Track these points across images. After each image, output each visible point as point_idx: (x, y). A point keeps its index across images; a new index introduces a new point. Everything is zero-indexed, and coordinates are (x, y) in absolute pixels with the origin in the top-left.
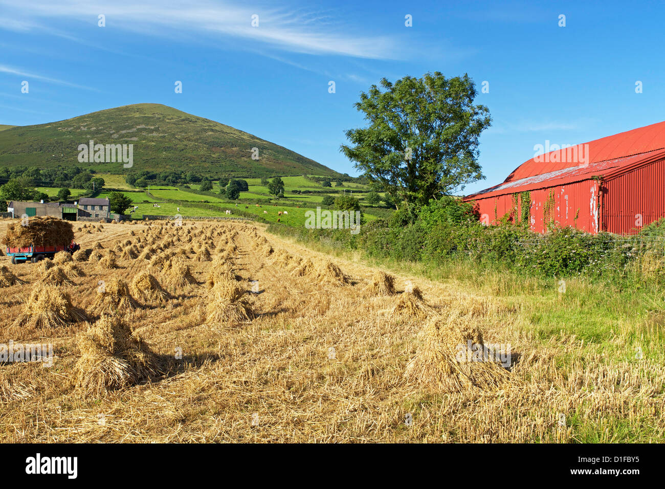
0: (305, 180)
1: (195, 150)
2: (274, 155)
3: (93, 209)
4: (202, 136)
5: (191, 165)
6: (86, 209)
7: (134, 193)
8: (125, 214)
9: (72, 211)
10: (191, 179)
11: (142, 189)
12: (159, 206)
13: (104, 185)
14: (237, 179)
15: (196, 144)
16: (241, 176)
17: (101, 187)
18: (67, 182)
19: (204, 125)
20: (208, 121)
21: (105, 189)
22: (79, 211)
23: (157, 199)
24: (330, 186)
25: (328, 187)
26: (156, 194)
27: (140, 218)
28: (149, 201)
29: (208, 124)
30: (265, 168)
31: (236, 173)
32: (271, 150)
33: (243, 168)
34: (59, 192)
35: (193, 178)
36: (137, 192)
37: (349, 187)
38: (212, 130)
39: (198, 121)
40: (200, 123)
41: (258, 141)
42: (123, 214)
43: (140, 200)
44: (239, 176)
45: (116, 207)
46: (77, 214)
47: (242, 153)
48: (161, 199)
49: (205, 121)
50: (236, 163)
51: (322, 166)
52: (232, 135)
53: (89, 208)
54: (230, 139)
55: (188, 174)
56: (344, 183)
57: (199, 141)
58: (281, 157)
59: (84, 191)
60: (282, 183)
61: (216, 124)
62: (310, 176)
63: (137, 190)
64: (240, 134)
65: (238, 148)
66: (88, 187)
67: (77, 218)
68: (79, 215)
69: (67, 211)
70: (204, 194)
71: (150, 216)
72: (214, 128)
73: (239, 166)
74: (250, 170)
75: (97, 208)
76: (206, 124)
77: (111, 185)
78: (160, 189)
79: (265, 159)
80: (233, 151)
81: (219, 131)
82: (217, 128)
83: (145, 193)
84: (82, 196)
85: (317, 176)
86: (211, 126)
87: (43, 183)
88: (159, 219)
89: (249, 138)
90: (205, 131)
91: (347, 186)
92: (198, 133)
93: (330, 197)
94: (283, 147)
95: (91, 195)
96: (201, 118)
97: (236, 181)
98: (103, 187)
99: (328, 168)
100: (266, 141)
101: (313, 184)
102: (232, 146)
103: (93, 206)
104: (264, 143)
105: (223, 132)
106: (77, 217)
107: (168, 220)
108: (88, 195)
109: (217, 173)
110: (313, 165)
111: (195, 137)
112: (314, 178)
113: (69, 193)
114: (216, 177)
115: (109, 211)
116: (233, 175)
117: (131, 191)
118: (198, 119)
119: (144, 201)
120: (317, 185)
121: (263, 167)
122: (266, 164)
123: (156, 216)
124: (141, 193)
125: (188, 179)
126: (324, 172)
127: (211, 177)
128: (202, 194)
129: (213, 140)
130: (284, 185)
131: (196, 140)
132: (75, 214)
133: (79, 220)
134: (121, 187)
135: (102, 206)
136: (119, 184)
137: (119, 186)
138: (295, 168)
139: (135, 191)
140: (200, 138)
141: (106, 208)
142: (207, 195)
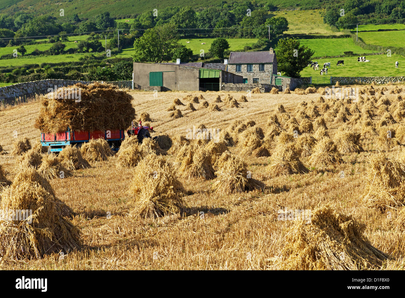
3: (250, 70)
6: (239, 70)
7: (334, 40)
8: (302, 76)
9: (213, 75)
11: (348, 32)
12: (367, 61)
13: (287, 29)
17: (282, 33)
18: (233, 27)
21: (289, 35)
22: (223, 75)
23: (371, 47)
26: (370, 39)
27: (326, 82)
28: (354, 53)
34: (212, 44)
36: (339, 37)
42: (299, 77)
43: (341, 51)
45: (287, 64)
46: (221, 79)
48: (375, 48)
53: (244, 68)
59: (255, 41)
63: (338, 34)
66: (260, 34)
67: (221, 85)
68: (223, 82)
69: (206, 75)
71: (343, 78)
75: (256, 68)
77: (299, 29)
78: (380, 30)
83: (352, 39)
84: (250, 49)
87: (198, 31)
88: (357, 84)
95: (265, 46)
98: (285, 32)
103: (250, 65)
106: (220, 83)
107: (373, 83)
108: (259, 47)
113: (226, 45)
115: (275, 72)
117: (328, 37)
119: (346, 53)
123: (352, 78)
124: (345, 40)
132: (216, 80)
133: (222, 89)
134: (314, 31)
135: (263, 65)
136: (313, 25)
137: (312, 29)
139: (334, 37)
141: (269, 68)
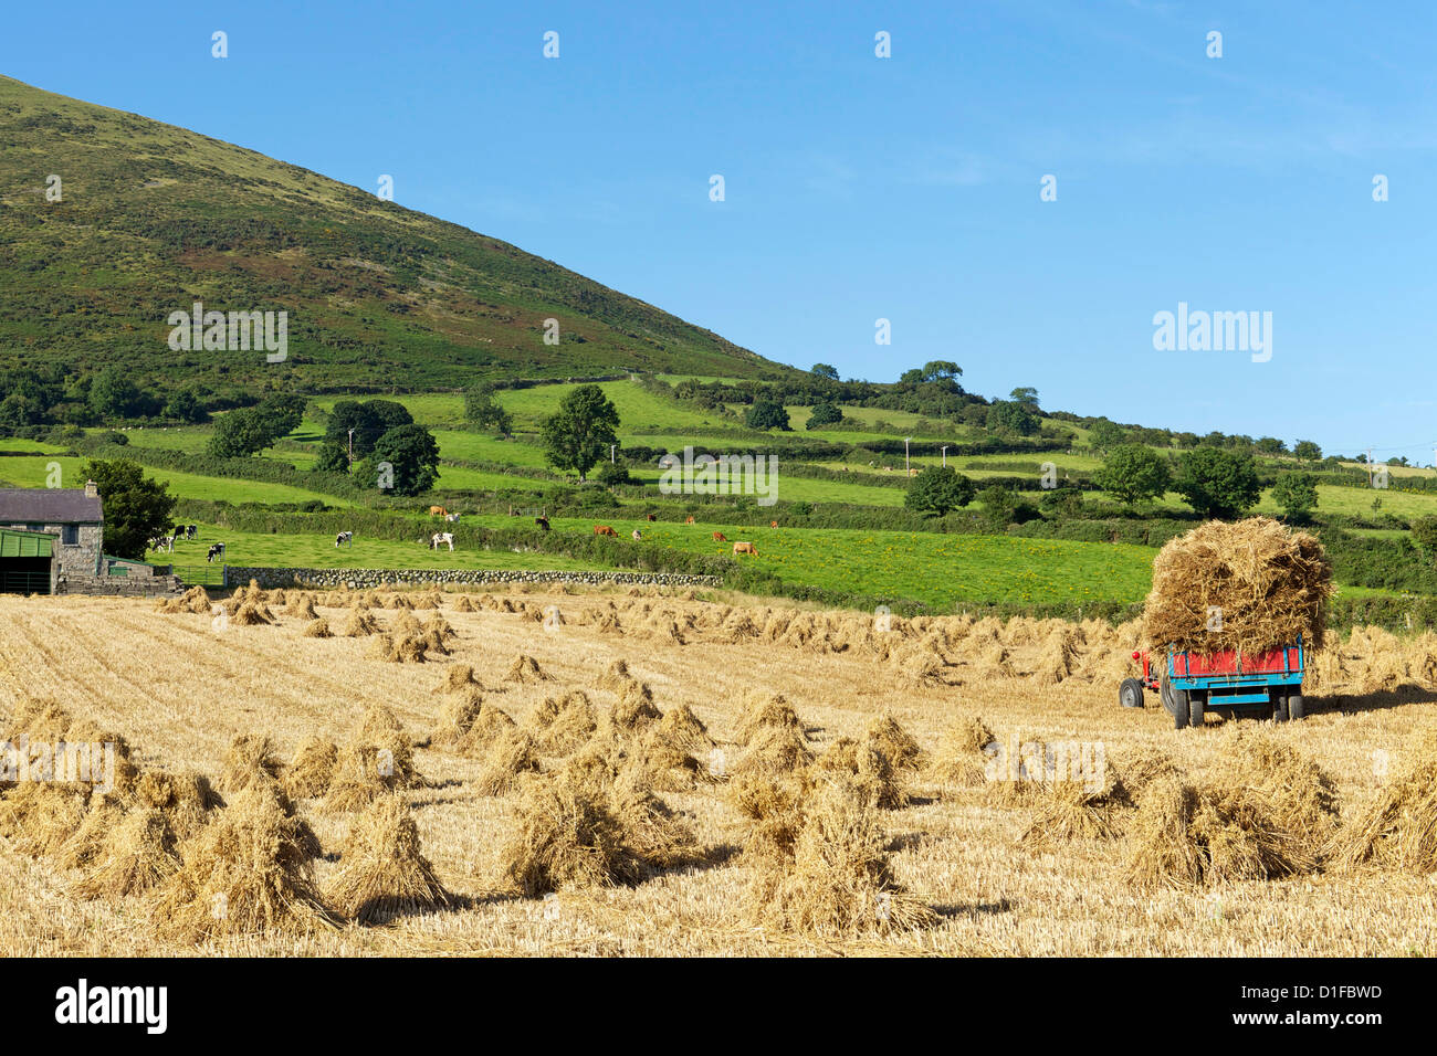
0: (650, 397)
1: (98, 264)
2: (475, 283)
4: (126, 197)
5: (97, 337)
10: (115, 405)
14: (362, 400)
15: (105, 233)
16: (345, 382)
19: (130, 142)
20: (150, 127)
24: (783, 423)
25: (775, 432)
29: (148, 140)
30: (446, 346)
31: (319, 370)
32: (454, 256)
33: (344, 344)
35: (124, 396)
37: (881, 426)
38: (172, 169)
39: (99, 125)
40: (109, 136)
41: (388, 216)
44: (333, 383)
47: (328, 276)
49: (132, 124)
50: (305, 325)
51: (695, 329)
52: (262, 189)
54: (257, 208)
55: (100, 379)
56: (848, 411)
57: (121, 220)
58: (508, 288)
60: (610, 414)
61: (184, 142)
62: (674, 381)
64: (298, 186)
65: (302, 252)
70: (236, 474)
72: (177, 159)
73: (325, 337)
74: (380, 354)
76: (139, 139)
79: (436, 301)
80: (282, 265)
81: (204, 174)
82: (192, 159)
85: (706, 381)
86: (163, 150)
89: (343, 205)
90: (141, 171)
91: (871, 423)
92: (106, 181)
93: (947, 474)
94: (507, 246)
96: (114, 113)
97: (357, 408)
99: (724, 343)
100: (420, 216)
101: (696, 418)
102: (276, 239)
104: (417, 224)
105: (222, 178)
109: (224, 370)
110: (657, 328)
111: (96, 204)
112: (694, 387)
114: (226, 393)
116: (306, 381)
118: (100, 116)
120: (716, 421)
121: (435, 337)
122: (444, 323)
125: (97, 400)
126: (716, 362)
127: (205, 392)
128: (222, 473)
129: (180, 214)
130: (617, 422)
131: (102, 218)
135: (75, 526)
138: (581, 341)
140: (121, 207)
142: (251, 476)
